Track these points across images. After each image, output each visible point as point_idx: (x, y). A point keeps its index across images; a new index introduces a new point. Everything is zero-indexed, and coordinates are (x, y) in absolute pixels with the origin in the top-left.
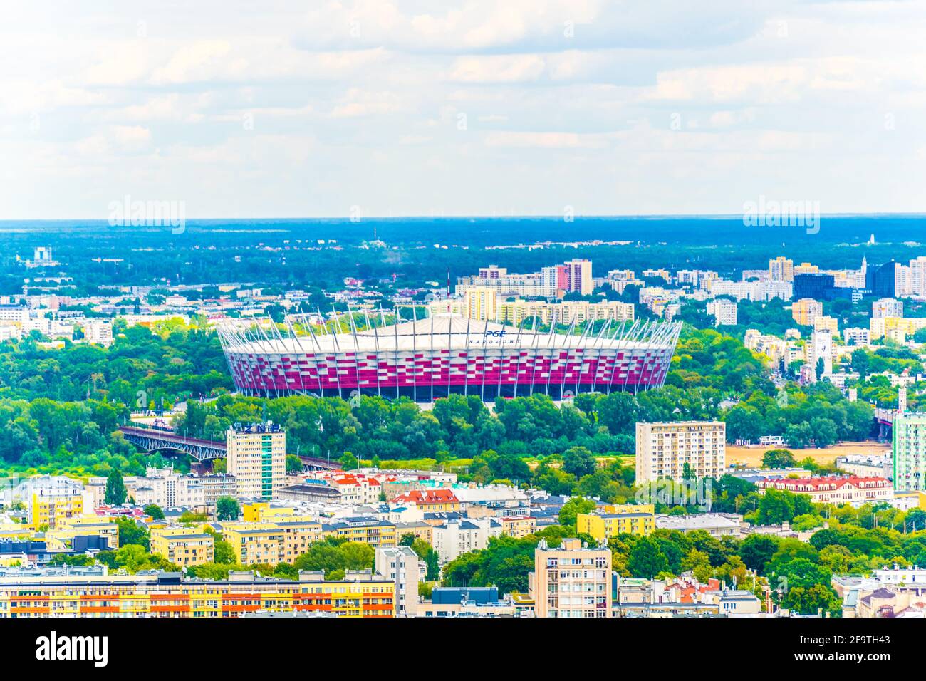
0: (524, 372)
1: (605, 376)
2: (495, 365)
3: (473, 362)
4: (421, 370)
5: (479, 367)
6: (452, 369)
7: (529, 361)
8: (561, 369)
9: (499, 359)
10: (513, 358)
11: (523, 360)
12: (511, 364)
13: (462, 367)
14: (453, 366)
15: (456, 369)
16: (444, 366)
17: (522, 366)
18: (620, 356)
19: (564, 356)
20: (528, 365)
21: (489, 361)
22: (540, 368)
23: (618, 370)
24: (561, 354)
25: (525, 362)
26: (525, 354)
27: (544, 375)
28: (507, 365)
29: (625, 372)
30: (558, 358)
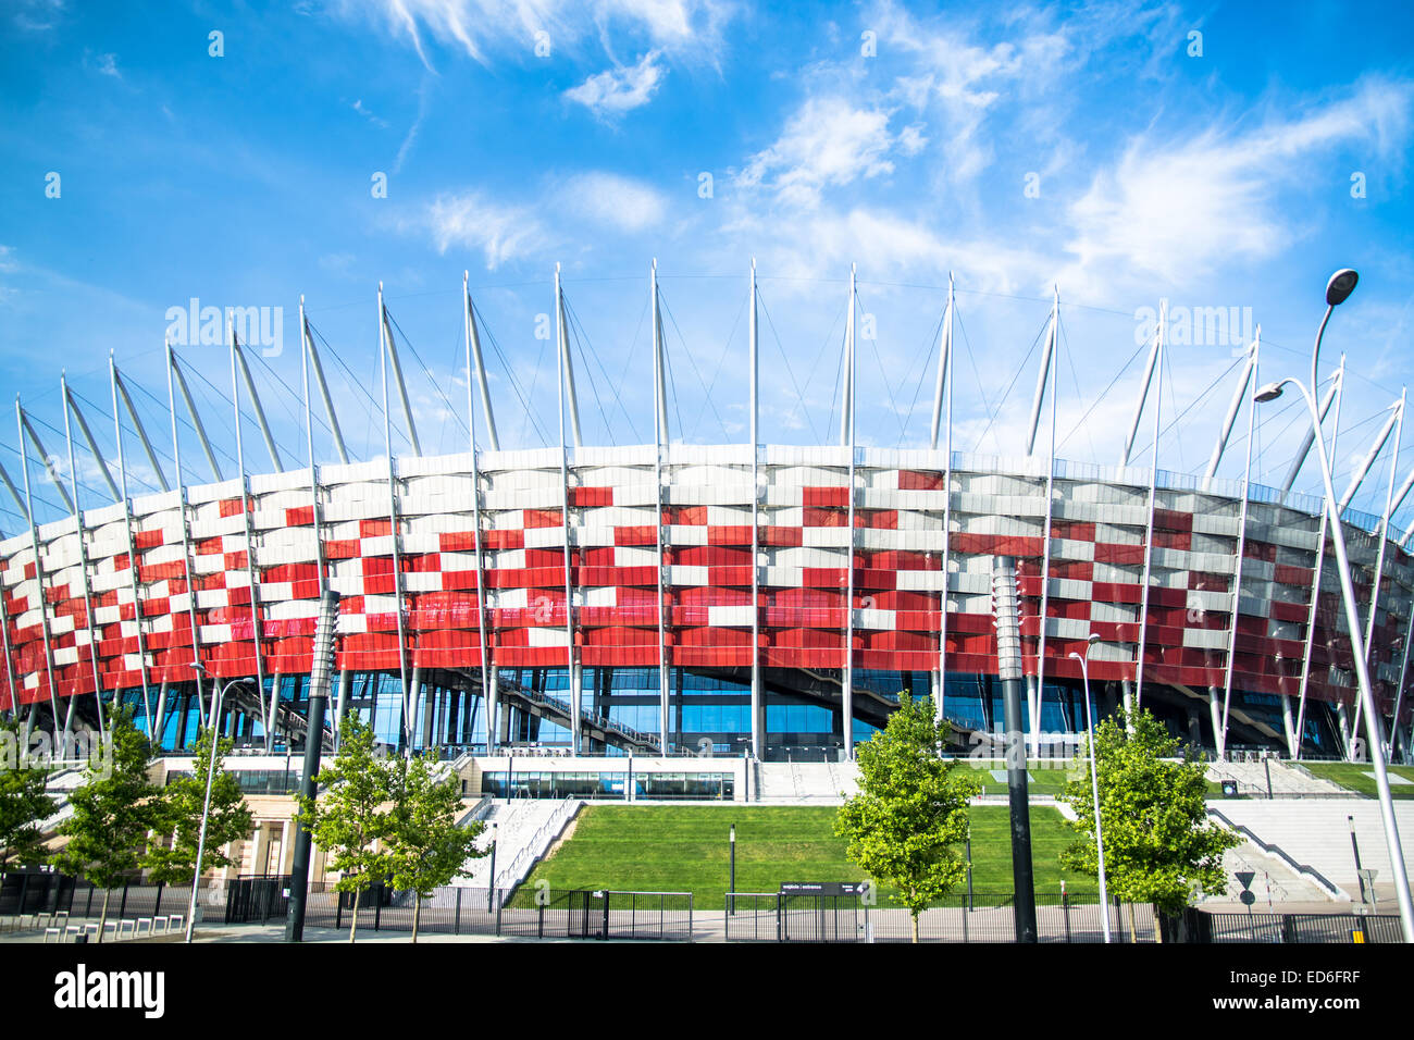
0: (604, 597)
1: (1106, 633)
2: (454, 563)
3: (348, 551)
4: (163, 607)
5: (379, 573)
6: (269, 591)
7: (628, 538)
8: (821, 584)
9: (468, 525)
10: (537, 517)
11: (595, 529)
12: (534, 556)
13: (305, 578)
14: (270, 574)
15: (284, 589)
16: (239, 579)
17: (591, 564)
18: (1172, 528)
19: (824, 506)
20: (626, 558)
21: (421, 539)
22: (694, 575)
23: (1167, 605)
24: (809, 494)
25: (607, 539)
26: (602, 498)
27: (723, 615)
28: (512, 560)
29: (1216, 620)
30: (792, 518)
